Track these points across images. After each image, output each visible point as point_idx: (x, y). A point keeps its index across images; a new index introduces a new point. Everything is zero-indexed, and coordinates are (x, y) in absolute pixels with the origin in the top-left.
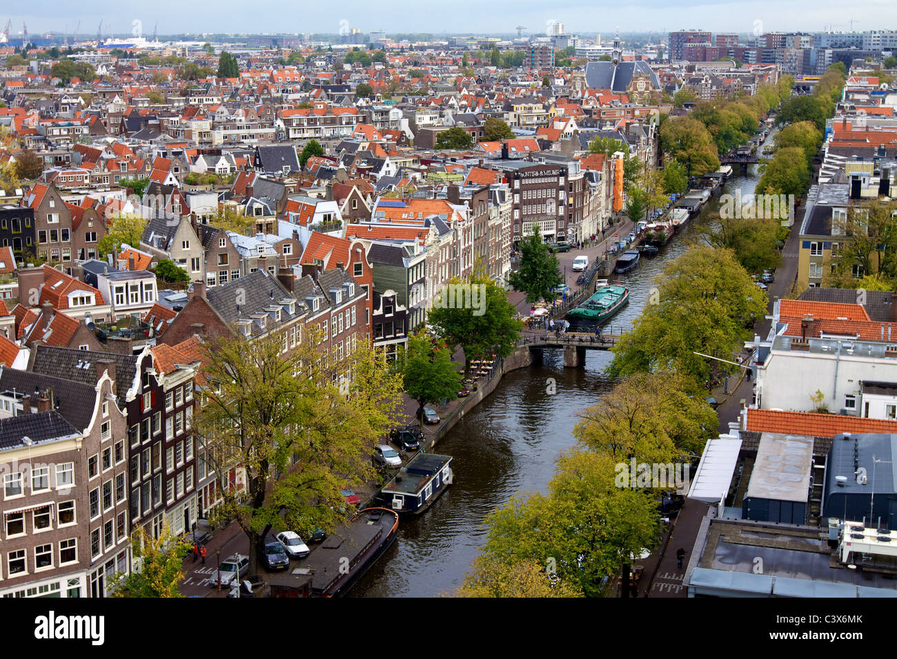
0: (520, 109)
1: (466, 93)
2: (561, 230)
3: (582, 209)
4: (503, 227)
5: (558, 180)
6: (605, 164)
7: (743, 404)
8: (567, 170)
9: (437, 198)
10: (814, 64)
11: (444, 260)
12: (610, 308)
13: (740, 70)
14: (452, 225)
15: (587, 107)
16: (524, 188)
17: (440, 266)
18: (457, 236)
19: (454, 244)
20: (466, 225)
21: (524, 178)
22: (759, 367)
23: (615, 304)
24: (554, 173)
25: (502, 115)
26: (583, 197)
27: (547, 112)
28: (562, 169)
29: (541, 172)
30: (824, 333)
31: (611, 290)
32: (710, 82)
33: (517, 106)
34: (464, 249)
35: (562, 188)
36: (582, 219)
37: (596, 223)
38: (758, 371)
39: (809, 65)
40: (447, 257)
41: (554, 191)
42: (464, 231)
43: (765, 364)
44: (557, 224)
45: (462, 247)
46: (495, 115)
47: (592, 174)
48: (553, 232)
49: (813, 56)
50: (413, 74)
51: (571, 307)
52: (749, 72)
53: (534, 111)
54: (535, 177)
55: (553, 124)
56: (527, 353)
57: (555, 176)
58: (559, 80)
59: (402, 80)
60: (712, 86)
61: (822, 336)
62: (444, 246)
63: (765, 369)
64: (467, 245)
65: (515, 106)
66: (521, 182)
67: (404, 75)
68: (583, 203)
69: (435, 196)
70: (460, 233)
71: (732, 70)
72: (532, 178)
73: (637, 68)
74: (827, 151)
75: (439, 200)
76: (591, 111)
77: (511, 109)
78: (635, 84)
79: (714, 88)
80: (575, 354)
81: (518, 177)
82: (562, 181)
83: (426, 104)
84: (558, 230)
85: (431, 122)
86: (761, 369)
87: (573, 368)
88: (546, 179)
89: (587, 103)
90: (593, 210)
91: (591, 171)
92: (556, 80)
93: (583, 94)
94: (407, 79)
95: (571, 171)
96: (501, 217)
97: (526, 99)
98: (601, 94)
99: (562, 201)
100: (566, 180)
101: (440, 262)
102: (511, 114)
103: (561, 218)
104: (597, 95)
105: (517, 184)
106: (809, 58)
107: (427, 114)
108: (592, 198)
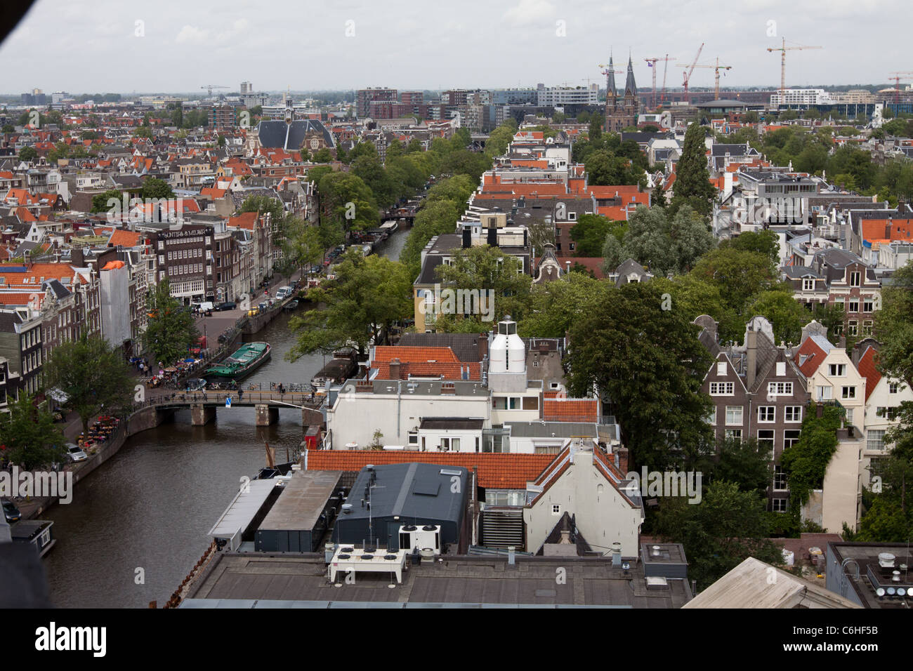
0: (187, 170)
1: (139, 154)
2: (210, 290)
3: (231, 267)
4: (138, 289)
5: (204, 239)
6: (255, 223)
7: (303, 447)
8: (213, 229)
9: (61, 261)
10: (493, 120)
11: (65, 324)
12: (248, 364)
13: (420, 127)
14: (73, 289)
15: (258, 166)
16: (168, 249)
17: (62, 329)
18: (81, 299)
19: (77, 307)
20: (91, 288)
21: (168, 239)
22: (328, 410)
23: (255, 360)
24: (200, 232)
25: (167, 176)
26: (232, 257)
27: (214, 172)
28: (208, 228)
29: (186, 232)
30: (412, 376)
31: (251, 347)
32: (385, 139)
33: (184, 166)
34: (89, 313)
35: (209, 248)
36: (232, 277)
37: (248, 281)
38: (328, 414)
39: (489, 120)
40: (69, 321)
41: (200, 251)
42: (89, 294)
43: (334, 408)
44: (205, 284)
45: (87, 310)
46: (159, 176)
47: (242, 232)
48: (202, 292)
49: (492, 112)
50: (87, 136)
51: (209, 366)
52: (427, 129)
53: (201, 171)
54: (180, 238)
55: (217, 184)
56: (153, 414)
57: (201, 235)
58: (237, 140)
59: (74, 142)
60: (387, 143)
61: (409, 379)
62: (66, 310)
63: (334, 412)
64: (93, 308)
65: (181, 167)
66: (165, 243)
67: (76, 137)
68: (232, 262)
69: (59, 260)
70: (84, 296)
71: (411, 127)
72: (176, 238)
73: (310, 126)
74: (471, 203)
75: (63, 264)
76: (260, 170)
77: (177, 170)
78: (309, 142)
79: (389, 145)
80: (202, 413)
81: (162, 239)
82: (208, 241)
83: (90, 167)
84: (206, 290)
85: (92, 185)
86: (330, 412)
87: (200, 426)
88: (191, 239)
89: (258, 162)
90: (244, 269)
91: (242, 230)
92: (234, 140)
93: (256, 153)
94: (78, 141)
95: (218, 229)
96: (133, 279)
97: (195, 160)
98: (274, 153)
99: (209, 260)
100: (212, 239)
101: (60, 326)
102: (177, 175)
103: (210, 277)
104: (269, 153)
105: (161, 245)
106: (489, 114)
107: (89, 176)
108: (242, 257)
